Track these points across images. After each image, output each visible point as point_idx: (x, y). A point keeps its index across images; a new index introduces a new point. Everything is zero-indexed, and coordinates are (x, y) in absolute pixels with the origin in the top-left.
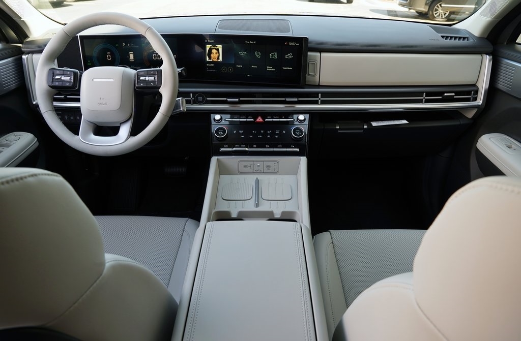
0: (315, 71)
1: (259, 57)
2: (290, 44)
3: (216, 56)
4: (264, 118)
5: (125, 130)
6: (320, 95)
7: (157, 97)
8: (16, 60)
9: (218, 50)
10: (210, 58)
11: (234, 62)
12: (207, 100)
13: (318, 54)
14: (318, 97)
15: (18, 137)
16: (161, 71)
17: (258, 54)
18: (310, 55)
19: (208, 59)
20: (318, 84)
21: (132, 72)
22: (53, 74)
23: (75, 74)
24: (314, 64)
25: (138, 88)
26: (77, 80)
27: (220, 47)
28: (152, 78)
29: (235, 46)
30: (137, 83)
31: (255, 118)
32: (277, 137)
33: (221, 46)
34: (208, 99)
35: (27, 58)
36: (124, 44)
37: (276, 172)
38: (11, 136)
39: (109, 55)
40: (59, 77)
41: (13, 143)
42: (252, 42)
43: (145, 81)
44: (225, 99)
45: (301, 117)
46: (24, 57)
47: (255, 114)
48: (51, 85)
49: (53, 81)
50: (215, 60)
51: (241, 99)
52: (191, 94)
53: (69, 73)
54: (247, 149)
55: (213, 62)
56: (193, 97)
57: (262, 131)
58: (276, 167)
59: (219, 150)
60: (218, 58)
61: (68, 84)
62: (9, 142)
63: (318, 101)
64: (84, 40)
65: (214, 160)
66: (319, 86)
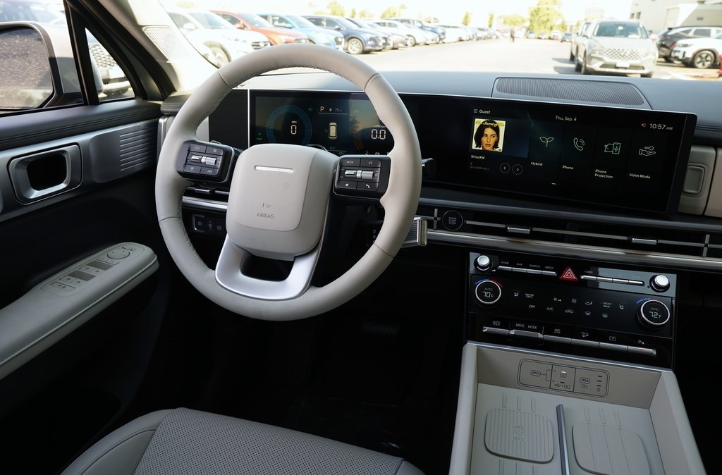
0: (698, 186)
1: (580, 148)
2: (653, 126)
3: (492, 141)
4: (578, 274)
5: (302, 271)
6: (708, 237)
7: (369, 209)
8: (149, 125)
9: (497, 129)
10: (479, 144)
11: (526, 157)
12: (465, 224)
13: (712, 151)
14: (702, 241)
15: (126, 252)
16: (389, 161)
17: (579, 144)
18: (694, 152)
19: (474, 146)
20: (701, 213)
21: (330, 158)
22: (189, 151)
23: (227, 154)
24: (700, 173)
25: (338, 191)
26: (229, 164)
27: (502, 125)
28: (368, 174)
29: (532, 125)
30: (339, 181)
31: (560, 271)
32: (605, 316)
33: (504, 122)
34: (468, 222)
35: (165, 123)
36: (322, 108)
37: (601, 394)
38: (117, 250)
39: (294, 126)
40: (197, 158)
41: (116, 261)
42: (570, 119)
43: (353, 179)
44: (503, 226)
45: (662, 280)
46: (161, 121)
47: (560, 262)
48: (181, 170)
49: (186, 164)
50: (488, 148)
51: (535, 229)
52: (436, 210)
53: (215, 151)
54: (540, 336)
55: (484, 152)
56: (438, 216)
57: (574, 301)
58: (603, 384)
59: (482, 329)
60: (496, 145)
61: (210, 172)
62: (110, 261)
63: (702, 249)
64: (258, 99)
65: (470, 350)
66: (703, 218)
